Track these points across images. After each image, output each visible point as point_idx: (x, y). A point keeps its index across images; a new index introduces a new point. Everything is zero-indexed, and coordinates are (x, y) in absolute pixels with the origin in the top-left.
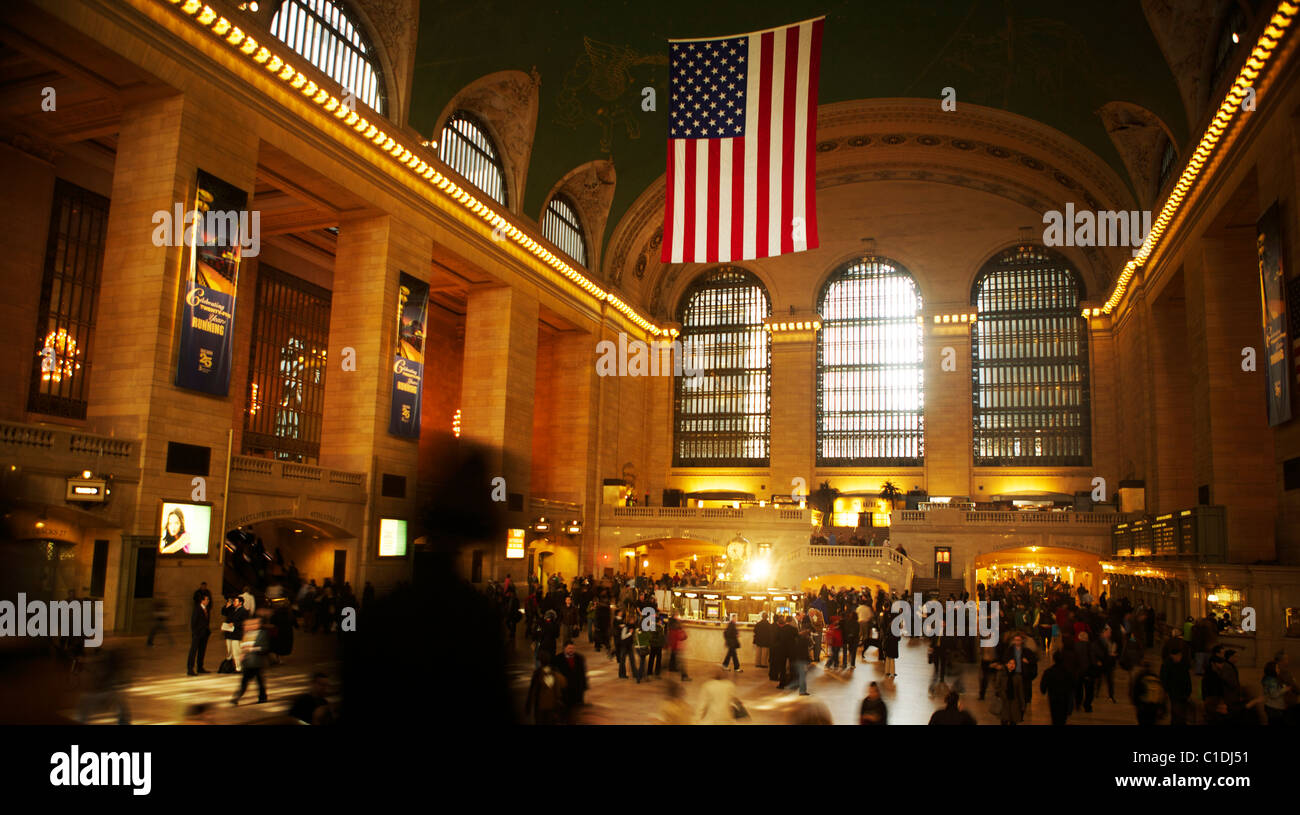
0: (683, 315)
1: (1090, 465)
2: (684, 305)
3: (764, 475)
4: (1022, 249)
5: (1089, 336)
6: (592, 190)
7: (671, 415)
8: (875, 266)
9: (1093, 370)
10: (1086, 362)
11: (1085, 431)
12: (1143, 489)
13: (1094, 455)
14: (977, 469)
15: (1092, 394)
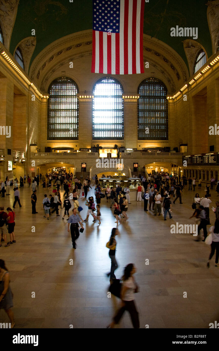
0: (50, 92)
1: (168, 140)
2: (50, 88)
3: (77, 142)
4: (151, 78)
5: (168, 104)
6: (28, 47)
7: (47, 123)
8: (110, 80)
9: (169, 114)
10: (167, 111)
11: (167, 130)
12: (187, 146)
13: (169, 137)
14: (139, 141)
15: (169, 120)
